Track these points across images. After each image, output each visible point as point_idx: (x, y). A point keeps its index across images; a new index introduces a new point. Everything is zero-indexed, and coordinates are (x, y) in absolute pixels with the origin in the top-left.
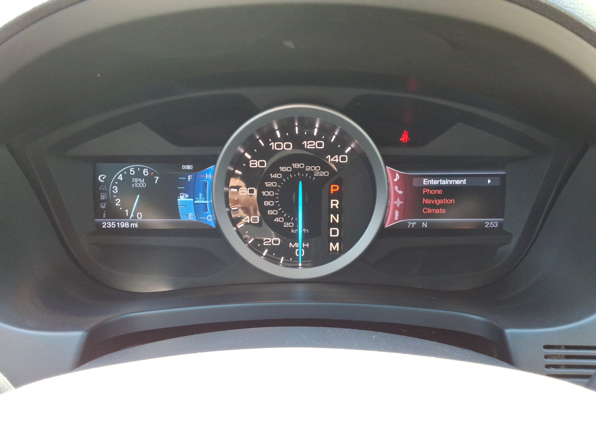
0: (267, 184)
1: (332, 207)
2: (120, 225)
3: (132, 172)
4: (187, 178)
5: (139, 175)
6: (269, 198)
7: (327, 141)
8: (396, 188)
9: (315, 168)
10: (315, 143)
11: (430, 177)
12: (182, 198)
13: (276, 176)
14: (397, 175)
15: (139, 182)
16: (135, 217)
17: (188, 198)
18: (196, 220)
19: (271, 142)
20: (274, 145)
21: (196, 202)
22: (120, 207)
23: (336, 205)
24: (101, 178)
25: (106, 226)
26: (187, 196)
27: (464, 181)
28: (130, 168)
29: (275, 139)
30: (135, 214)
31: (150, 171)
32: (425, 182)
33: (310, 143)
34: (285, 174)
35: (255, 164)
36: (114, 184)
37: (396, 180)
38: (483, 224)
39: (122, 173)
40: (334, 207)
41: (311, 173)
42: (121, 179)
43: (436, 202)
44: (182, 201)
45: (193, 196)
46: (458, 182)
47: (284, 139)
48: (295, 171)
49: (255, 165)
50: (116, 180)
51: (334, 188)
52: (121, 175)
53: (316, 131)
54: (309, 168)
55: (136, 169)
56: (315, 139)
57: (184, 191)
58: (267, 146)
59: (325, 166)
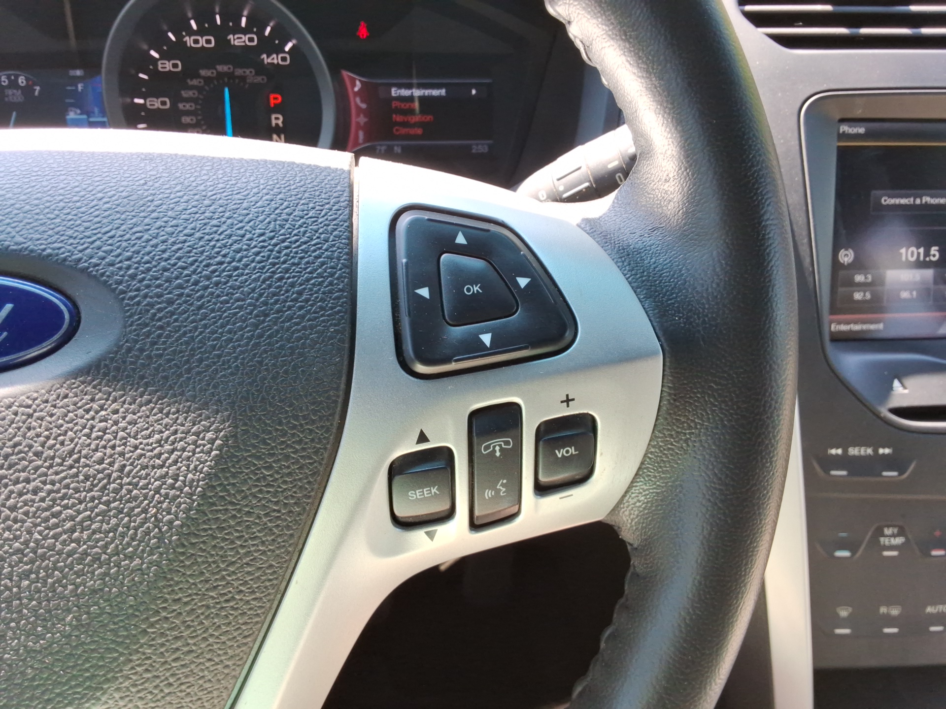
0: (185, 94)
1: (273, 125)
3: (4, 82)
4: (77, 87)
5: (14, 84)
6: (188, 113)
7: (260, 34)
8: (358, 100)
9: (248, 71)
10: (245, 38)
11: (400, 86)
12: (72, 115)
13: (195, 82)
14: (358, 83)
15: (13, 95)
17: (81, 114)
19: (184, 37)
20: (189, 41)
21: (91, 121)
23: (280, 122)
26: (79, 111)
27: (443, 92)
28: (1, 76)
29: (191, 32)
31: (27, 79)
32: (394, 92)
33: (238, 38)
34: (207, 80)
35: (167, 66)
37: (356, 89)
38: (469, 147)
40: (277, 125)
41: (243, 78)
43: (410, 119)
44: (73, 119)
45: (88, 111)
46: (435, 93)
47: (201, 32)
48: (220, 75)
49: (165, 68)
51: (275, 99)
53: (244, 21)
54: (239, 72)
55: (8, 77)
56: (245, 31)
57: (74, 105)
58: (180, 42)
59: (261, 68)
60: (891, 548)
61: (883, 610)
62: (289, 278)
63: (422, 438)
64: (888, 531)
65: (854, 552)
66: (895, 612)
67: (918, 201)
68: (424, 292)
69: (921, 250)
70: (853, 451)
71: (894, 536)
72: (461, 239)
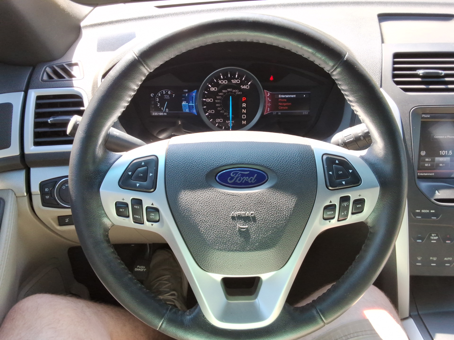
0: (218, 97)
1: (243, 106)
2: (159, 114)
3: (164, 93)
4: (186, 95)
5: (167, 93)
6: (218, 103)
7: (241, 80)
8: (268, 99)
9: (236, 91)
10: (237, 81)
11: (281, 94)
12: (184, 103)
13: (221, 94)
14: (269, 93)
15: (167, 97)
16: (165, 111)
17: (186, 103)
18: (189, 112)
19: (219, 80)
20: (220, 82)
21: (189, 105)
22: (159, 107)
23: (245, 106)
24: (152, 95)
25: (154, 114)
26: (186, 102)
27: (295, 96)
28: (163, 91)
29: (221, 79)
30: (165, 109)
31: (171, 92)
32: (280, 96)
33: (234, 81)
34: (224, 93)
35: (213, 89)
36: (157, 97)
37: (268, 95)
38: (302, 113)
39: (160, 93)
40: (244, 106)
41: (235, 93)
42: (160, 95)
43: (284, 104)
44: (184, 104)
45: (188, 102)
46: (292, 96)
47: (224, 79)
48: (228, 92)
49: (213, 90)
50: (158, 96)
51: (244, 99)
52: (160, 94)
53: (237, 76)
54: (234, 91)
55: (165, 91)
56: (236, 79)
57: (185, 100)
58: (218, 82)
59: (240, 90)
60: (434, 240)
61: (431, 258)
62: (305, 170)
63: (331, 202)
64: (433, 235)
65: (422, 240)
66: (435, 259)
67: (446, 137)
68: (331, 173)
69: (446, 152)
70: (423, 211)
71: (435, 236)
72: (337, 162)
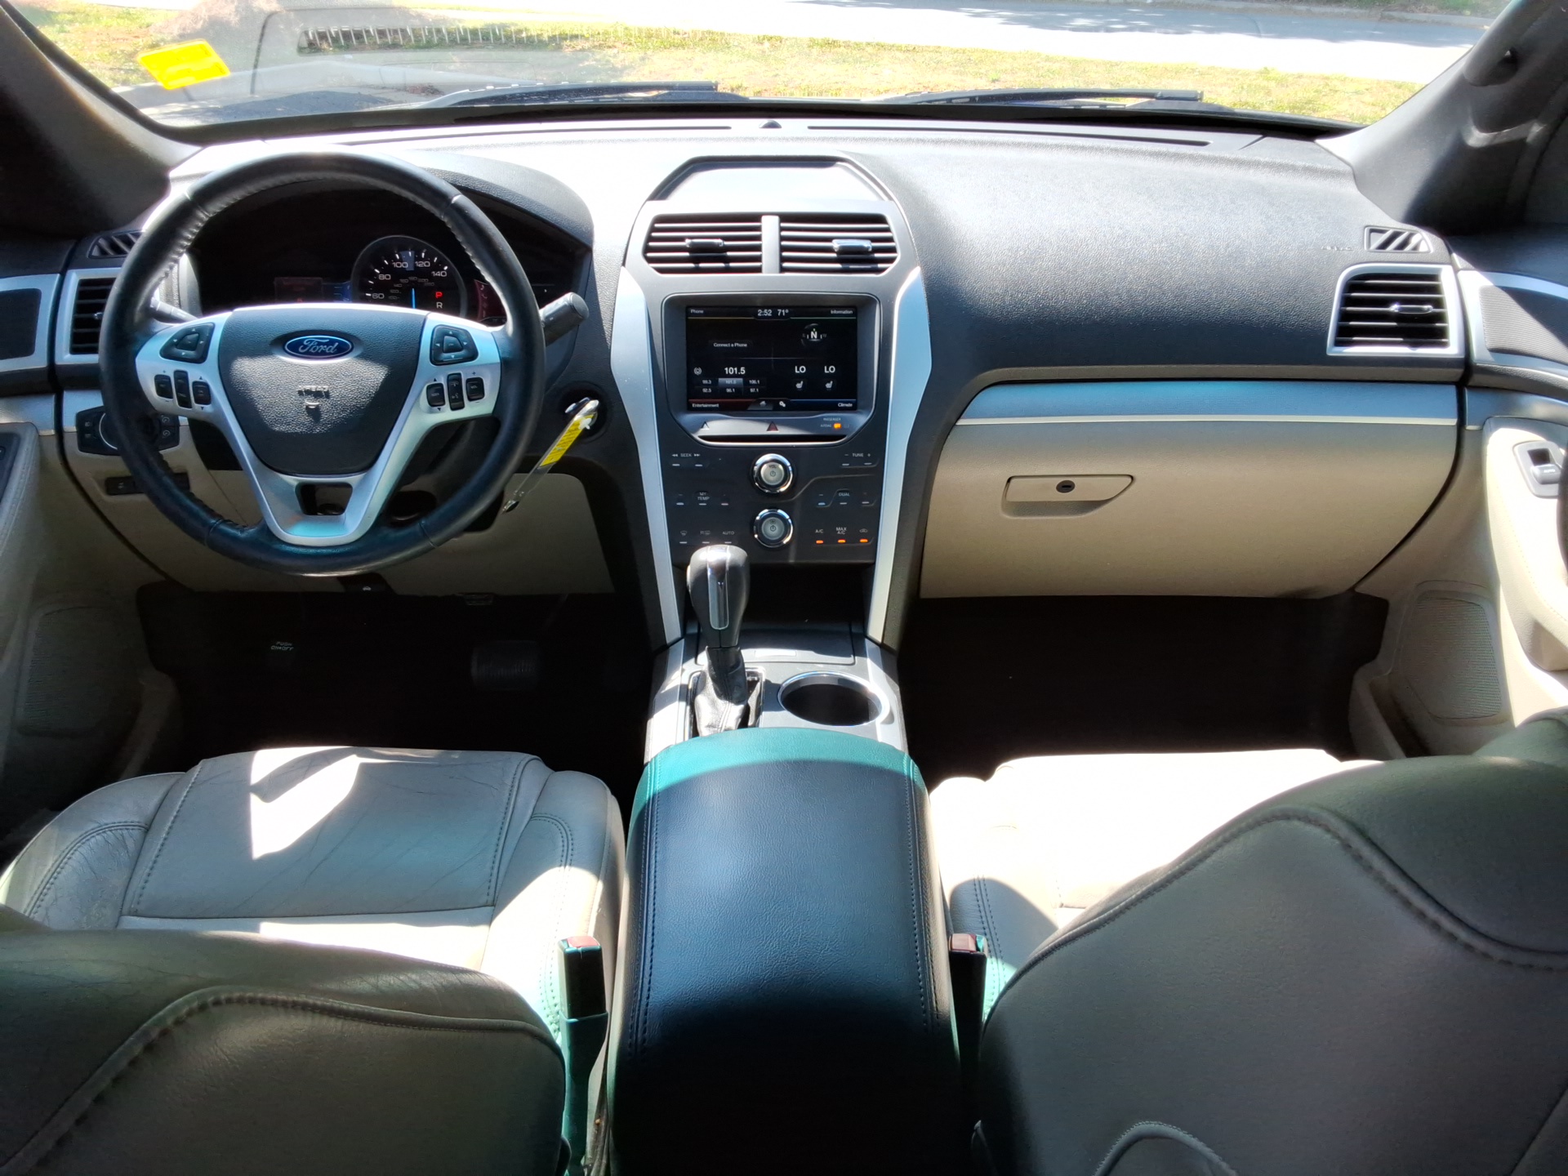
0: (392, 291)
7: (432, 261)
8: (483, 295)
9: (425, 279)
10: (424, 263)
13: (397, 286)
14: (482, 285)
19: (393, 263)
20: (395, 265)
23: (441, 306)
29: (396, 260)
33: (420, 263)
34: (404, 283)
35: (383, 277)
37: (482, 289)
41: (422, 282)
47: (402, 260)
48: (410, 282)
51: (438, 294)
53: (423, 255)
54: (420, 280)
56: (424, 260)
58: (391, 265)
59: (431, 278)
60: (703, 502)
61: (702, 532)
63: (435, 380)
64: (701, 494)
65: (686, 503)
66: (708, 533)
67: (732, 345)
68: (438, 345)
69: (736, 369)
70: (683, 455)
71: (704, 496)
72: (451, 333)
